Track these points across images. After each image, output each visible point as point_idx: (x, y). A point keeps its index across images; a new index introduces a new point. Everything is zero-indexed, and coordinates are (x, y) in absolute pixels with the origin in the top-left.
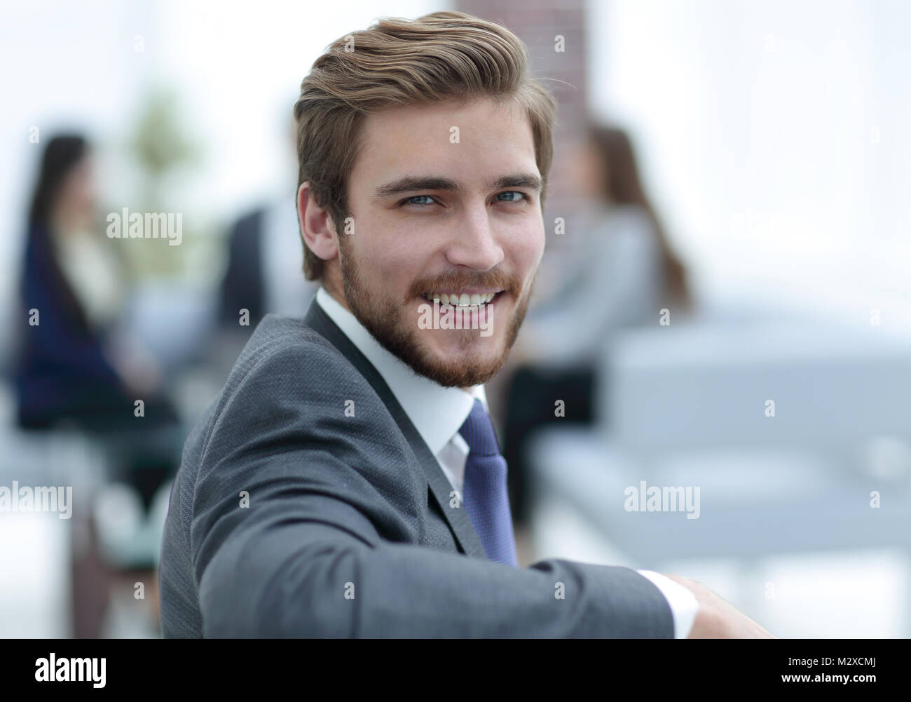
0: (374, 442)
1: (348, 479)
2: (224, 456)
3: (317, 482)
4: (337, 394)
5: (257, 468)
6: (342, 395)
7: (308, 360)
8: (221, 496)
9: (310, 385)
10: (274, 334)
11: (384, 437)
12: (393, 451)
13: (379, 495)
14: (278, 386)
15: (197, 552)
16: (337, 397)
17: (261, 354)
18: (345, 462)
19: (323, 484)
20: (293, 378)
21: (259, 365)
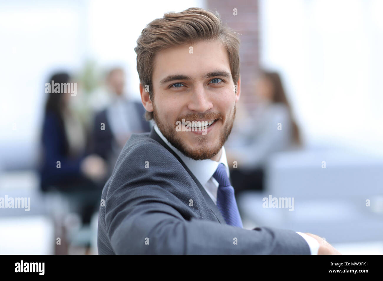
0: (179, 181)
1: (168, 196)
2: (117, 189)
3: (157, 197)
4: (163, 162)
5: (131, 192)
6: (165, 163)
7: (150, 149)
8: (116, 204)
9: (152, 159)
10: (136, 140)
11: (183, 179)
12: (187, 184)
13: (181, 202)
14: (139, 160)
15: (109, 227)
16: (163, 163)
17: (131, 148)
18: (166, 190)
19: (159, 198)
20: (145, 156)
21: (131, 151)
